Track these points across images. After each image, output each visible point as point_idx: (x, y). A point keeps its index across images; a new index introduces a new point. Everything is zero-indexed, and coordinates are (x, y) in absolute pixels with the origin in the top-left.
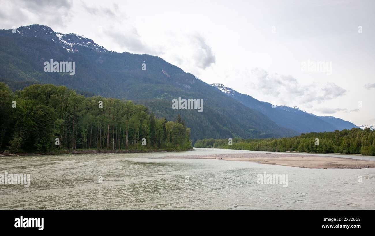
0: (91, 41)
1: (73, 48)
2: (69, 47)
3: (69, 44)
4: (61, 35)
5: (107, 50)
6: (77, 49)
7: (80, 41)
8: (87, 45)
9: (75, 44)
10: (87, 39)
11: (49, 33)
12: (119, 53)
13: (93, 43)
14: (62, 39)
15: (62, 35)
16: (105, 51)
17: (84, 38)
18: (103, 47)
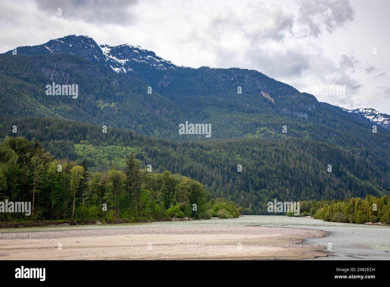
0: (152, 54)
1: (125, 66)
2: (120, 66)
3: (120, 61)
4: (108, 48)
5: (175, 67)
6: (131, 68)
7: (136, 56)
8: (146, 60)
9: (128, 60)
10: (146, 51)
11: (89, 47)
12: (194, 69)
13: (155, 56)
14: (109, 55)
15: (110, 48)
16: (173, 68)
17: (142, 50)
18: (170, 62)
